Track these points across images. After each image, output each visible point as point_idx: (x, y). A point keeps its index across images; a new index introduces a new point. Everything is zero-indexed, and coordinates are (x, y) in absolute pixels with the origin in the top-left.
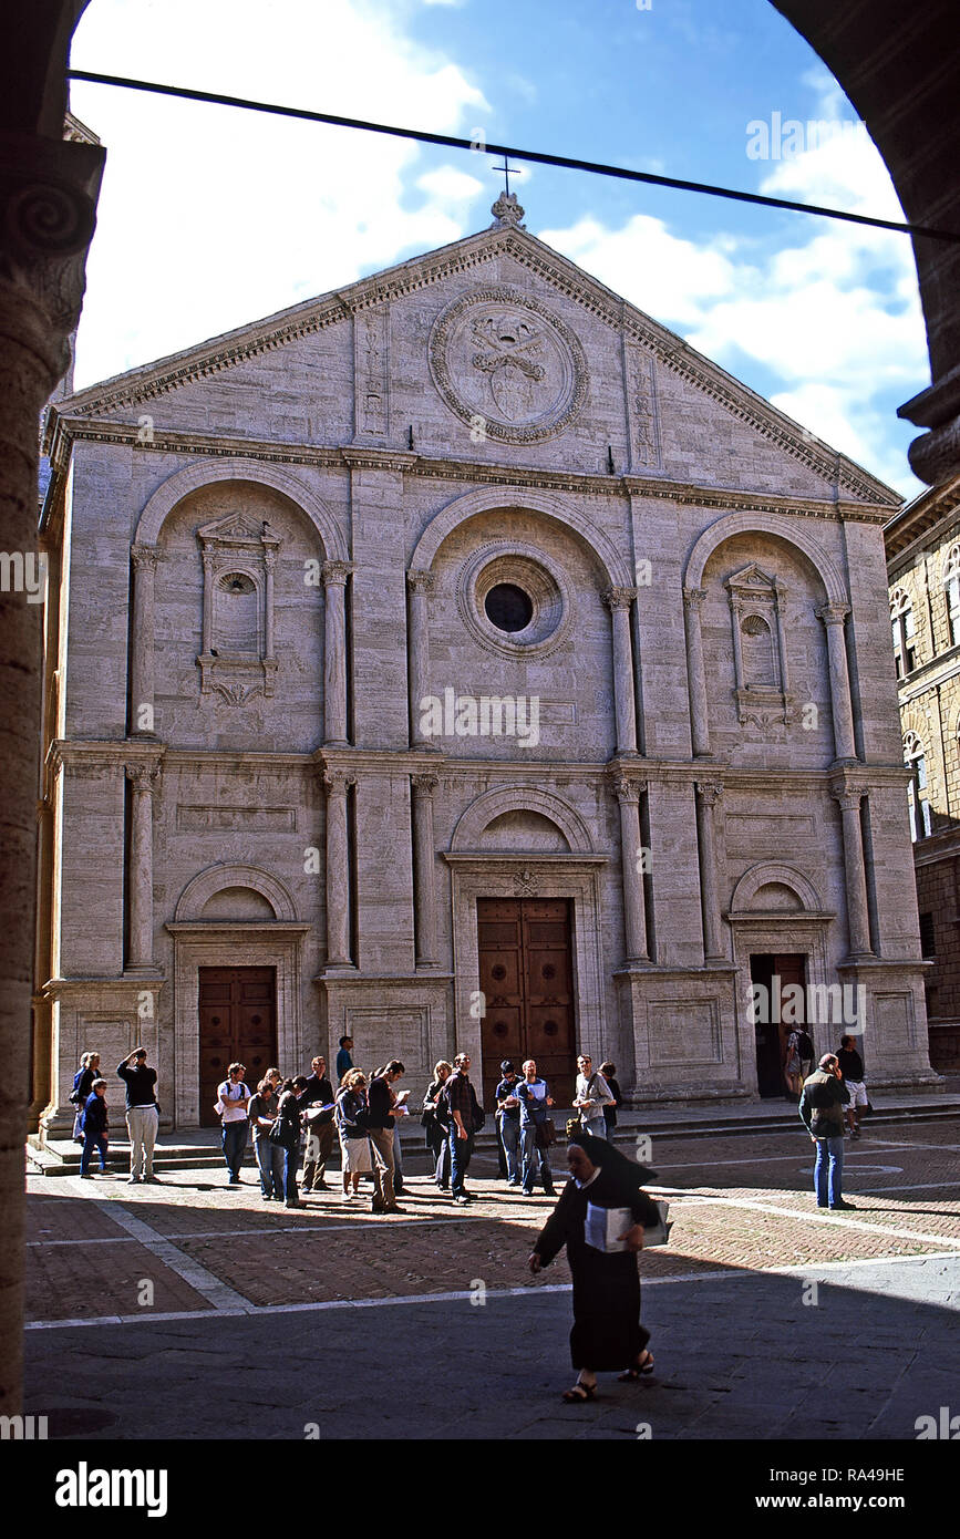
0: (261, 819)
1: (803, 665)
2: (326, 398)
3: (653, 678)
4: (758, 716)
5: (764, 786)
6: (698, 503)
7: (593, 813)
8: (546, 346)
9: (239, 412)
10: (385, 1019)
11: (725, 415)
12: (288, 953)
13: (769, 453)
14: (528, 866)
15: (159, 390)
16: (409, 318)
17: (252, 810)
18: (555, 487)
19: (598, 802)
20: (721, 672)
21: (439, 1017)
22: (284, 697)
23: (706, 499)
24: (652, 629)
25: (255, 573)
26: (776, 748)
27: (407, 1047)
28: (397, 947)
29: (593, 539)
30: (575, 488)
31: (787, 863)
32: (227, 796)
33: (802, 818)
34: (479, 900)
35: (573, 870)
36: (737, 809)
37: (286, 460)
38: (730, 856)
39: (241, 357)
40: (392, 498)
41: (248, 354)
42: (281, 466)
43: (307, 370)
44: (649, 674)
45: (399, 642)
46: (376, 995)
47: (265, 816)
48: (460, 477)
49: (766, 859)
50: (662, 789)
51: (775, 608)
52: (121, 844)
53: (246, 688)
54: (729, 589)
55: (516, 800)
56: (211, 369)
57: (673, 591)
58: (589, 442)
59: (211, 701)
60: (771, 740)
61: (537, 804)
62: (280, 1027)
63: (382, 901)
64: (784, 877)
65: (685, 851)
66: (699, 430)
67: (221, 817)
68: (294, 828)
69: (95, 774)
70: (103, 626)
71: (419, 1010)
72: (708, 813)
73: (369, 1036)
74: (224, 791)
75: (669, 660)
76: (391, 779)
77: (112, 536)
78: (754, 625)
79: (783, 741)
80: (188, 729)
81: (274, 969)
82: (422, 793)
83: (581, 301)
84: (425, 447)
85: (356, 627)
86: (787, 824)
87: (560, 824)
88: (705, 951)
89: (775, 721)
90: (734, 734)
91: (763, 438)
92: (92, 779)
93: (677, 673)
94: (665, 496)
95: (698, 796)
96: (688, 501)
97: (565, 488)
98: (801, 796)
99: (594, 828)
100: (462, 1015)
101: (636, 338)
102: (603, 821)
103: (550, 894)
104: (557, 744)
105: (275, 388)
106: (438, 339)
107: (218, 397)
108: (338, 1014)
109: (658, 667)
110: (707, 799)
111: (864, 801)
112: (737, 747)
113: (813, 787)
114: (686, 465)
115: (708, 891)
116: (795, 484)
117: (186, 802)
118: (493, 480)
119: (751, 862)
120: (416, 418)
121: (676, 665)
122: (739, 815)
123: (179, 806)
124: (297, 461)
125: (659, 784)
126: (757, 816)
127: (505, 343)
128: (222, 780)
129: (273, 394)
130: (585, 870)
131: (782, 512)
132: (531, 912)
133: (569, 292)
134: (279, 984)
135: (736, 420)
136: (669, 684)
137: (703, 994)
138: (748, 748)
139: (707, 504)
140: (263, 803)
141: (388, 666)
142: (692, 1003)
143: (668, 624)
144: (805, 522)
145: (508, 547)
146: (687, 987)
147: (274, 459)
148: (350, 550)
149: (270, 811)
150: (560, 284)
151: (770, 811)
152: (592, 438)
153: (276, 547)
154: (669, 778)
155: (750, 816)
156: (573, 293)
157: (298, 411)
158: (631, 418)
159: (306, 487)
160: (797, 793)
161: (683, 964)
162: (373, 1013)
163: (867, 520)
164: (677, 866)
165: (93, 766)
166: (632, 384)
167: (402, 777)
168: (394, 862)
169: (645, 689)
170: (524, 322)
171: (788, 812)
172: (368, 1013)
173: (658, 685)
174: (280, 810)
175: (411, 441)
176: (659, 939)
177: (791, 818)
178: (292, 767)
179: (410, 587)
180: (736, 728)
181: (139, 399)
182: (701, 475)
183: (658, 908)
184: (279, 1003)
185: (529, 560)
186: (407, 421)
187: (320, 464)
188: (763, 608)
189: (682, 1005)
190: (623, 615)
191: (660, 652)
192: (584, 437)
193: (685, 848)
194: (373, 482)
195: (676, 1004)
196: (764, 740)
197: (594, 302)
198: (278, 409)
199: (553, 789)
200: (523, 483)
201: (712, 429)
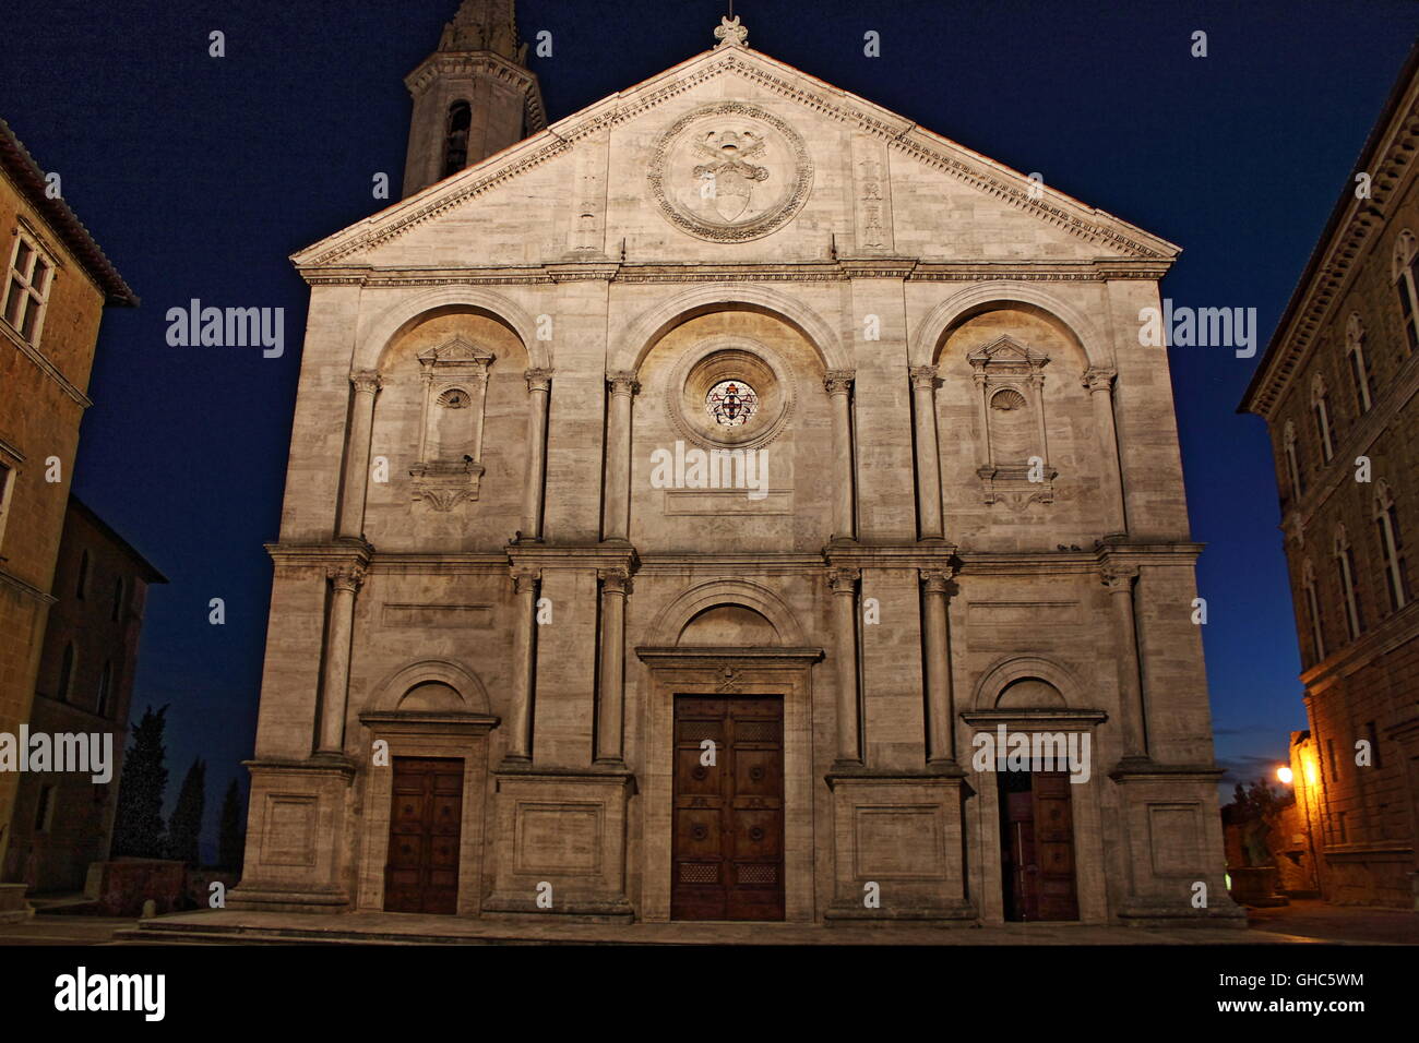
0: (460, 616)
1: (1066, 438)
2: (543, 224)
3: (873, 460)
4: (1009, 497)
5: (1016, 572)
6: (930, 278)
7: (807, 605)
8: (769, 148)
9: (461, 247)
10: (558, 815)
11: (967, 190)
12: (475, 746)
13: (1018, 221)
14: (729, 661)
15: (392, 236)
16: (629, 144)
17: (451, 608)
18: (767, 278)
19: (814, 594)
20: (964, 452)
21: (614, 814)
22: (489, 500)
23: (942, 273)
24: (872, 410)
25: (469, 388)
26: (1032, 529)
27: (578, 844)
28: (573, 742)
29: (809, 326)
30: (789, 279)
31: (1042, 656)
32: (429, 594)
33: (1066, 605)
34: (677, 696)
35: (782, 666)
36: (982, 597)
37: (498, 282)
38: (971, 649)
39: (465, 198)
40: (597, 306)
41: (472, 195)
42: (492, 288)
43: (527, 200)
44: (867, 456)
45: (595, 441)
46: (547, 790)
47: (463, 612)
48: (667, 281)
49: (1017, 651)
50: (879, 576)
51: (1031, 379)
52: (318, 638)
53: (453, 494)
54: (972, 363)
55: (722, 594)
56: (438, 212)
57: (897, 369)
58: (811, 232)
59: (420, 508)
60: (1025, 520)
61: (745, 596)
62: (463, 818)
63: (562, 697)
64: (1040, 670)
65: (906, 643)
66: (935, 207)
67: (423, 614)
68: (490, 626)
69: (301, 575)
70: (320, 444)
71: (592, 808)
72: (935, 603)
73: (540, 832)
74: (426, 590)
75: (891, 441)
76: (577, 574)
77: (335, 365)
78: (1005, 399)
79: (1041, 521)
80: (399, 533)
81: (462, 760)
82: (610, 587)
83: (806, 102)
84: (637, 256)
85: (553, 430)
86: (1046, 612)
87: (771, 617)
88: (928, 752)
89: (1032, 500)
90: (979, 517)
91: (1011, 208)
92: (298, 579)
93: (902, 453)
94: (889, 275)
95: (922, 584)
96: (918, 278)
97: (778, 278)
98: (1064, 581)
99: (809, 621)
100: (653, 815)
101: (864, 127)
102: (819, 615)
103: (756, 690)
104: (772, 535)
105: (497, 221)
106: (658, 156)
107: (444, 236)
108: (509, 807)
109: (877, 450)
110: (935, 586)
111: (1135, 581)
112: (982, 530)
113: (1079, 570)
114: (922, 244)
115: (932, 686)
116: (1050, 249)
117: (393, 600)
118: (702, 278)
119: (998, 654)
120: (629, 231)
121: (899, 445)
122: (983, 604)
123: (386, 605)
124: (508, 282)
125: (877, 572)
126: (1007, 604)
127: (729, 152)
128: (425, 580)
129: (494, 226)
130: (795, 665)
131: (1032, 278)
132: (734, 708)
133: (793, 96)
134: (466, 776)
135: (978, 192)
136: (890, 465)
137: (922, 800)
138: (995, 531)
139: (939, 279)
140: (461, 601)
141: (582, 465)
142: (909, 811)
143: (892, 404)
144: (1060, 287)
145: (722, 342)
146: (903, 793)
147: (487, 282)
148: (551, 357)
149: (469, 608)
150: (784, 90)
151: (1024, 598)
152: (814, 227)
153: (491, 361)
154: (888, 565)
155: (998, 605)
156: (797, 97)
157: (517, 238)
158: (860, 204)
159: (516, 305)
160: (1057, 577)
161: (899, 767)
162: (545, 808)
163: (1135, 277)
164: (894, 659)
165: (300, 567)
166: (860, 172)
167: (589, 572)
168: (573, 656)
169: (862, 474)
170: (748, 130)
171: (1047, 598)
172: (540, 807)
173: (877, 466)
174: (481, 608)
175: (624, 253)
176: (871, 739)
177: (1052, 605)
178: (490, 566)
179: (609, 387)
180: (982, 511)
181: (373, 245)
182: (935, 251)
183: (870, 707)
184: (465, 795)
185: (747, 353)
186: (622, 233)
187: (529, 282)
188: (1016, 381)
189: (900, 812)
190: (841, 399)
191: (880, 433)
192: (805, 228)
193: (905, 640)
194: (578, 293)
195: (890, 811)
196: (1016, 521)
197: (818, 101)
198: (498, 238)
199: (763, 581)
200: (732, 278)
201: (951, 205)
